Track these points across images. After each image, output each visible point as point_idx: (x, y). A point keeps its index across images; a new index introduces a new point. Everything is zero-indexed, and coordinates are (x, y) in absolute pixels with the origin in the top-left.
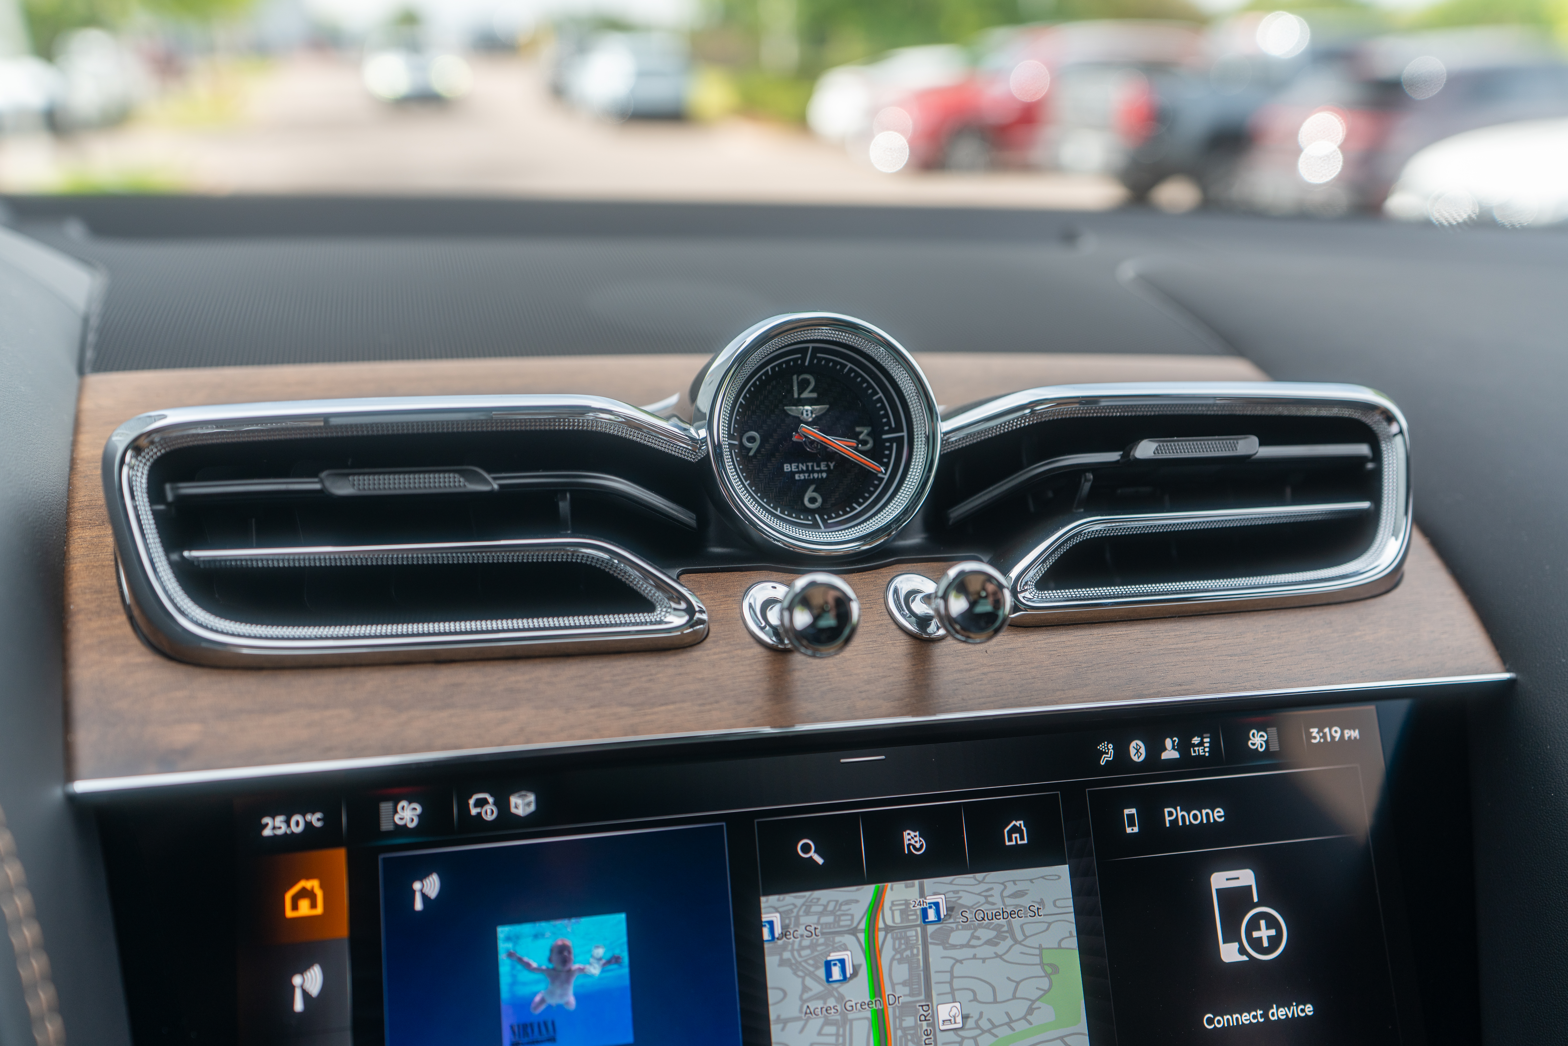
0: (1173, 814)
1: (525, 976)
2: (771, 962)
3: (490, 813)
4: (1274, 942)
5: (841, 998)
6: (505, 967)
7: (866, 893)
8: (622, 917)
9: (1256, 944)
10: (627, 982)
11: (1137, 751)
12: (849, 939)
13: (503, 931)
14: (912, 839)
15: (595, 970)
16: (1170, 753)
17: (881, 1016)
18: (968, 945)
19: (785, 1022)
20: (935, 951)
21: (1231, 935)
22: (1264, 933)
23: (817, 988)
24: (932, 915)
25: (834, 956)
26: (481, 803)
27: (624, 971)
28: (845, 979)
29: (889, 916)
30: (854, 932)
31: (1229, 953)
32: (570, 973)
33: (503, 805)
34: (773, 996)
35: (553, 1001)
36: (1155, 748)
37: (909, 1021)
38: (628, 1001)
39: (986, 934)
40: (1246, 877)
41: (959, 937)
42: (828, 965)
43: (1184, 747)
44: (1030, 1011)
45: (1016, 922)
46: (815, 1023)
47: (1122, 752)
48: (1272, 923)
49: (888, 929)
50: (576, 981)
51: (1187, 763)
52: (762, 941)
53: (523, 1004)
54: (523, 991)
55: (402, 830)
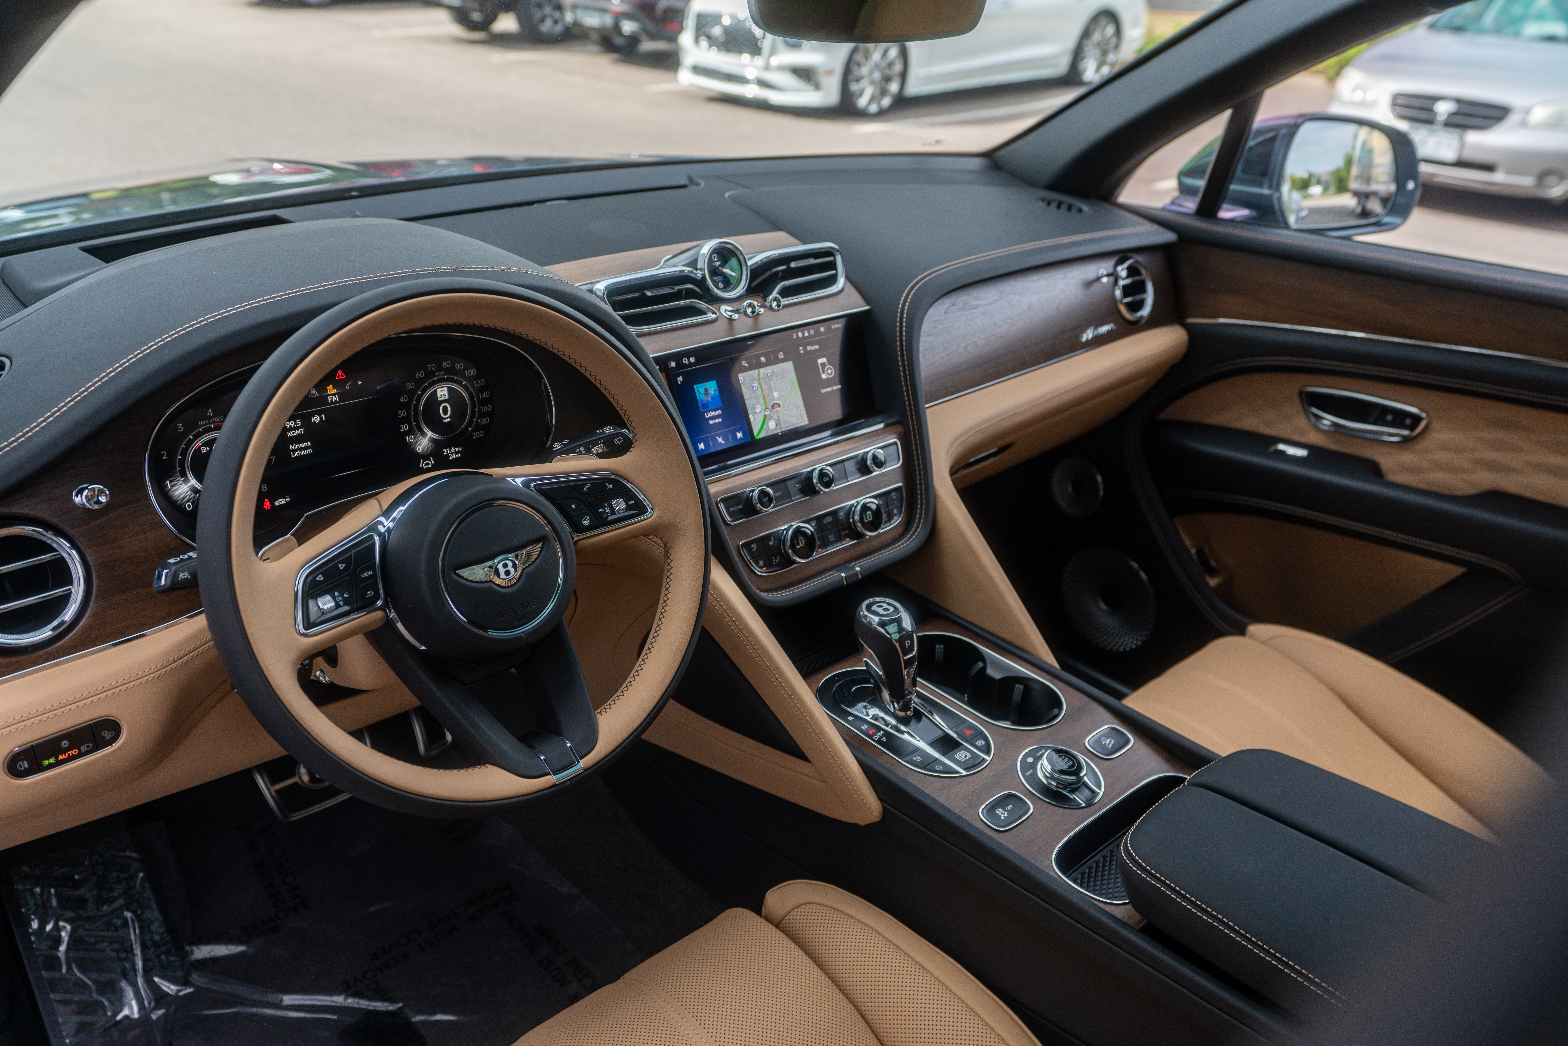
0: (809, 348)
1: (701, 395)
2: (743, 387)
3: (687, 362)
4: (832, 373)
5: (756, 394)
6: (697, 394)
7: (757, 371)
8: (715, 381)
9: (828, 374)
10: (718, 394)
11: (800, 335)
12: (755, 381)
13: (695, 386)
14: (763, 359)
15: (713, 392)
16: (806, 334)
17: (764, 396)
18: (776, 380)
19: (747, 399)
20: (771, 382)
21: (824, 373)
22: (829, 371)
23: (752, 392)
24: (769, 375)
25: (753, 385)
26: (685, 360)
27: (717, 392)
28: (756, 390)
29: (762, 376)
30: (756, 380)
31: (824, 376)
32: (708, 394)
33: (689, 360)
34: (744, 394)
35: (707, 399)
36: (803, 334)
37: (769, 397)
38: (719, 398)
39: (779, 377)
40: (824, 360)
41: (775, 378)
42: (753, 387)
43: (809, 333)
44: (790, 392)
45: (785, 374)
46: (753, 399)
47: (797, 335)
48: (831, 369)
49: (762, 378)
50: (710, 395)
51: (810, 336)
52: (740, 384)
53: (702, 401)
54: (702, 398)
55: (673, 368)
